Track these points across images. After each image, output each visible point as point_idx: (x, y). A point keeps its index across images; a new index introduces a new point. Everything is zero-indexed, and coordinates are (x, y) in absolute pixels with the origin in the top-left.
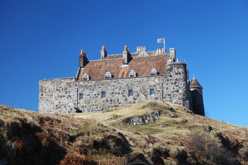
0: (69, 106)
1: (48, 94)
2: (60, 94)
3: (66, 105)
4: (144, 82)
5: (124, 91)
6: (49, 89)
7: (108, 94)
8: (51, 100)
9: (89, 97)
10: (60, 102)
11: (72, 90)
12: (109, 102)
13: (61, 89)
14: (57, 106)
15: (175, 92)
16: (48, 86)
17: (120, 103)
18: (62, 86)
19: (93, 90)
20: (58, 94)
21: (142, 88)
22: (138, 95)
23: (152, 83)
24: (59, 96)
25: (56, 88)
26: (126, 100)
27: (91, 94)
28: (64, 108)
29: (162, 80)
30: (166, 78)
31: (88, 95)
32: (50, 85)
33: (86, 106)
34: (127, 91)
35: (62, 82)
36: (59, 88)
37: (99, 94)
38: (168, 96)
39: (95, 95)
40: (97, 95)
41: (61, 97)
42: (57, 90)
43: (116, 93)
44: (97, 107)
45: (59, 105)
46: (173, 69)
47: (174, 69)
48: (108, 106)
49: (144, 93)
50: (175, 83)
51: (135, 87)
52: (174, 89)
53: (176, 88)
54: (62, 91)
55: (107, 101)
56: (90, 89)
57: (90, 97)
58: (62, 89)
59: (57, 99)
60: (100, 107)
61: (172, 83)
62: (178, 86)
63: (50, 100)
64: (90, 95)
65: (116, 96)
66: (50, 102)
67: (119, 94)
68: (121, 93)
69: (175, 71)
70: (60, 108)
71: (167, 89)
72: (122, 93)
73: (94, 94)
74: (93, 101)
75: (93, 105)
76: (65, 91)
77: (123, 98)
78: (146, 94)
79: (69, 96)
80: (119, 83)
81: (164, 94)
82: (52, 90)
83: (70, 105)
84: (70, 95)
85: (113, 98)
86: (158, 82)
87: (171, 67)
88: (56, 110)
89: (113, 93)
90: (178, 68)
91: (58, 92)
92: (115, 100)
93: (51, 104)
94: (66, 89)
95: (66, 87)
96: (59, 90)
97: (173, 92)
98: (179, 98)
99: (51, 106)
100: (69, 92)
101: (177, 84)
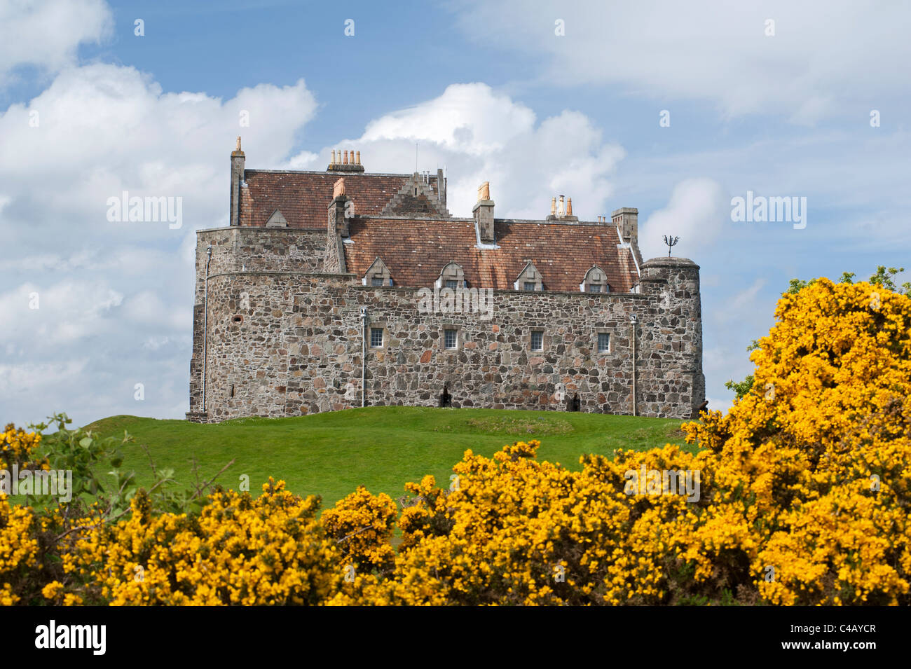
0: (338, 366)
1: (265, 319)
2: (306, 323)
3: (325, 360)
4: (581, 309)
5: (519, 332)
6: (267, 303)
7: (467, 335)
8: (273, 341)
9: (402, 340)
10: (305, 350)
11: (346, 313)
12: (470, 364)
13: (308, 307)
14: (294, 361)
15: (672, 350)
16: (263, 293)
17: (503, 370)
18: (313, 298)
19: (418, 322)
20: (299, 322)
21: (575, 327)
22: (561, 350)
23: (606, 317)
24: (302, 331)
25: (291, 301)
26: (523, 360)
27: (410, 332)
28: (318, 371)
29: (635, 309)
30: (648, 303)
31: (401, 335)
32: (271, 292)
33: (392, 370)
34: (526, 333)
35: (314, 285)
36: (301, 305)
37: (435, 336)
38: (650, 359)
39: (423, 336)
40: (429, 338)
41: (310, 333)
42: (296, 309)
43: (491, 337)
44: (430, 377)
45: (301, 360)
46: (669, 280)
47: (672, 279)
48: (465, 374)
49: (579, 345)
50: (674, 322)
51: (553, 323)
52: (669, 338)
53: (676, 338)
54: (314, 313)
55: (464, 359)
56: (407, 317)
57: (407, 342)
58: (314, 308)
59: (296, 340)
60: (439, 376)
61: (664, 322)
62: (683, 332)
63: (269, 339)
64: (406, 335)
65: (493, 345)
66: (269, 346)
67: (500, 338)
68: (506, 336)
69: (674, 287)
70: (304, 367)
71: (650, 337)
72: (511, 339)
73: (419, 332)
74: (418, 355)
75: (418, 369)
76: (322, 315)
77: (514, 355)
78: (586, 347)
79: (338, 332)
80: (502, 307)
81: (639, 353)
82: (277, 307)
83: (339, 360)
84: (341, 328)
85: (483, 352)
86: (623, 314)
87: (663, 272)
88: (293, 374)
89: (481, 335)
90: (682, 278)
91: (299, 315)
92: (489, 358)
93: (274, 352)
94: (328, 309)
95: (324, 302)
96: (303, 310)
97: (668, 348)
98: (684, 367)
99: (274, 360)
100: (337, 318)
101: (679, 326)
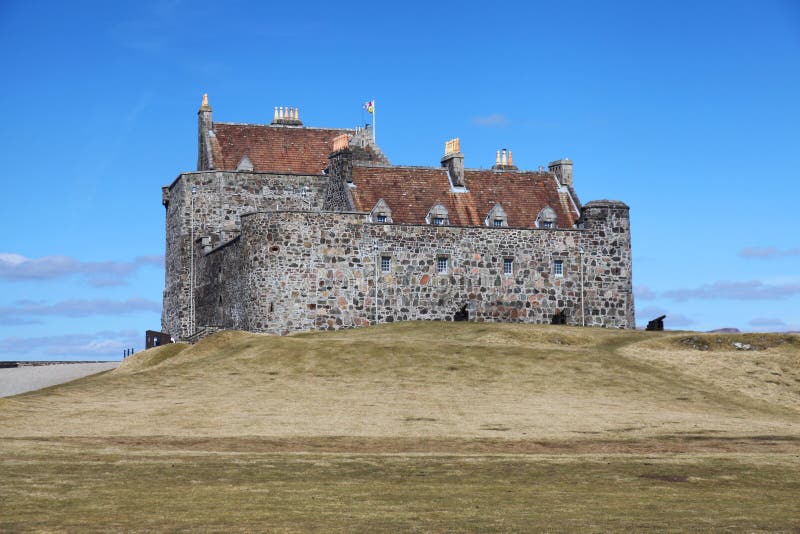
0: (356, 287)
1: (298, 248)
2: (331, 253)
3: (346, 282)
4: (542, 241)
5: (494, 260)
6: (300, 236)
7: (455, 263)
8: (305, 266)
9: (405, 267)
10: (330, 274)
11: (362, 244)
12: (458, 285)
13: (333, 239)
14: (322, 283)
15: (611, 274)
16: (296, 228)
17: (483, 290)
18: (336, 232)
19: (417, 251)
20: (325, 251)
21: (537, 256)
22: (527, 273)
23: (560, 247)
24: (327, 259)
25: (319, 234)
26: (498, 282)
27: (411, 260)
28: (342, 293)
29: (582, 241)
30: (592, 237)
31: (404, 262)
32: (303, 227)
33: (399, 290)
34: (501, 260)
35: (337, 222)
36: (328, 238)
37: (430, 262)
38: (594, 281)
39: (422, 263)
40: (426, 264)
41: (334, 260)
42: (323, 241)
43: (474, 264)
44: (428, 296)
45: (328, 282)
46: (608, 219)
47: (611, 218)
48: (454, 293)
49: (540, 270)
50: (612, 252)
51: (521, 253)
52: (608, 265)
53: (614, 265)
54: (337, 244)
55: (453, 281)
56: (410, 248)
57: (410, 267)
58: (337, 240)
59: (323, 266)
60: (435, 295)
61: (605, 252)
62: (618, 259)
63: (301, 266)
64: (408, 262)
65: (475, 270)
66: (302, 271)
67: (480, 265)
68: (485, 263)
69: (612, 224)
70: (329, 288)
71: (594, 264)
72: (489, 265)
73: (418, 260)
74: (418, 279)
75: (418, 289)
76: (343, 246)
77: (491, 278)
78: (545, 271)
79: (356, 260)
80: (482, 240)
81: (586, 277)
82: (306, 239)
83: (358, 283)
84: (358, 256)
85: (467, 275)
86: (573, 245)
87: (603, 211)
88: (321, 294)
89: (467, 263)
90: (617, 216)
91: (325, 246)
92: (472, 280)
93: (305, 276)
94: (347, 241)
95: (345, 235)
96: (329, 242)
97: (607, 272)
98: (620, 287)
99: (307, 283)
100: (355, 248)
101: (616, 255)
